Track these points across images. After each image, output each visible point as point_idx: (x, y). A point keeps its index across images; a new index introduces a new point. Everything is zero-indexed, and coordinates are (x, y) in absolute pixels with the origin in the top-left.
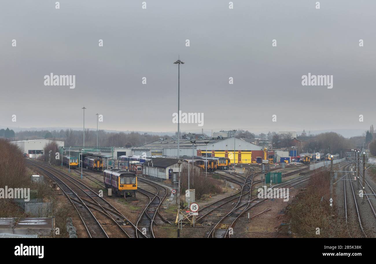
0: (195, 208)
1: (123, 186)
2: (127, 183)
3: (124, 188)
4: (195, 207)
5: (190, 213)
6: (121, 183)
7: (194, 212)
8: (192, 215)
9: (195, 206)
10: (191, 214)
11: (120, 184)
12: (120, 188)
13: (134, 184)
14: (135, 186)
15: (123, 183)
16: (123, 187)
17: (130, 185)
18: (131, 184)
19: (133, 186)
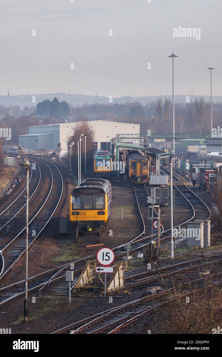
0: (107, 258)
1: (78, 214)
2: (86, 207)
3: (80, 218)
4: (106, 255)
5: (97, 268)
6: (75, 207)
7: (105, 266)
8: (101, 271)
9: (107, 253)
10: (99, 269)
11: (73, 209)
12: (73, 218)
13: (102, 209)
14: (103, 213)
15: (78, 208)
16: (79, 216)
17: (92, 211)
18: (93, 208)
19: (99, 213)
